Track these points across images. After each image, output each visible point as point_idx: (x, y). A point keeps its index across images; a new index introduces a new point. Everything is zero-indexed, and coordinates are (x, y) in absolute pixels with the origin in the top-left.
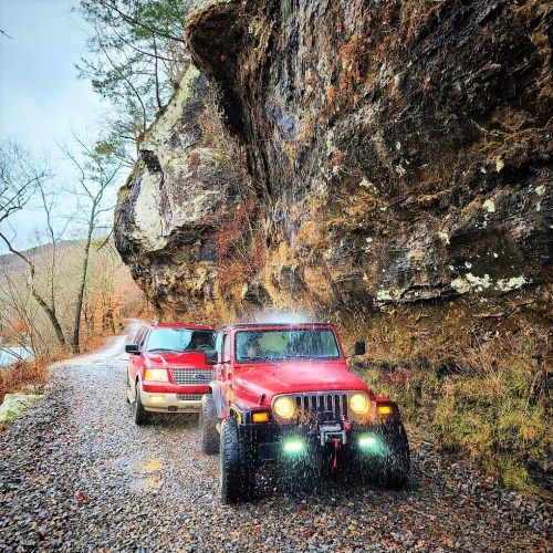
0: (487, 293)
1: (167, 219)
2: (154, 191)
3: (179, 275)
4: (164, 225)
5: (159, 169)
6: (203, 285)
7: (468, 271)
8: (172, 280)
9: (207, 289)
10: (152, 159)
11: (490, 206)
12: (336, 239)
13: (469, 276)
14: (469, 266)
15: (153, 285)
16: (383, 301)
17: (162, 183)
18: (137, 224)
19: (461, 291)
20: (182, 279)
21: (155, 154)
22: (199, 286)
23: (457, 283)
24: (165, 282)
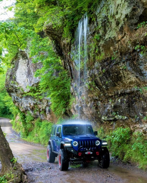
0: (121, 119)
1: (31, 80)
2: (24, 67)
3: (35, 103)
4: (29, 82)
5: (27, 58)
6: (45, 107)
7: (118, 114)
8: (32, 105)
9: (47, 109)
10: (24, 55)
11: (119, 100)
12: (91, 101)
13: (118, 115)
14: (118, 113)
15: (23, 106)
16: (103, 120)
17: (28, 64)
18: (17, 81)
19: (117, 119)
20: (36, 104)
21: (26, 52)
22: (44, 108)
23: (116, 117)
24: (29, 105)
